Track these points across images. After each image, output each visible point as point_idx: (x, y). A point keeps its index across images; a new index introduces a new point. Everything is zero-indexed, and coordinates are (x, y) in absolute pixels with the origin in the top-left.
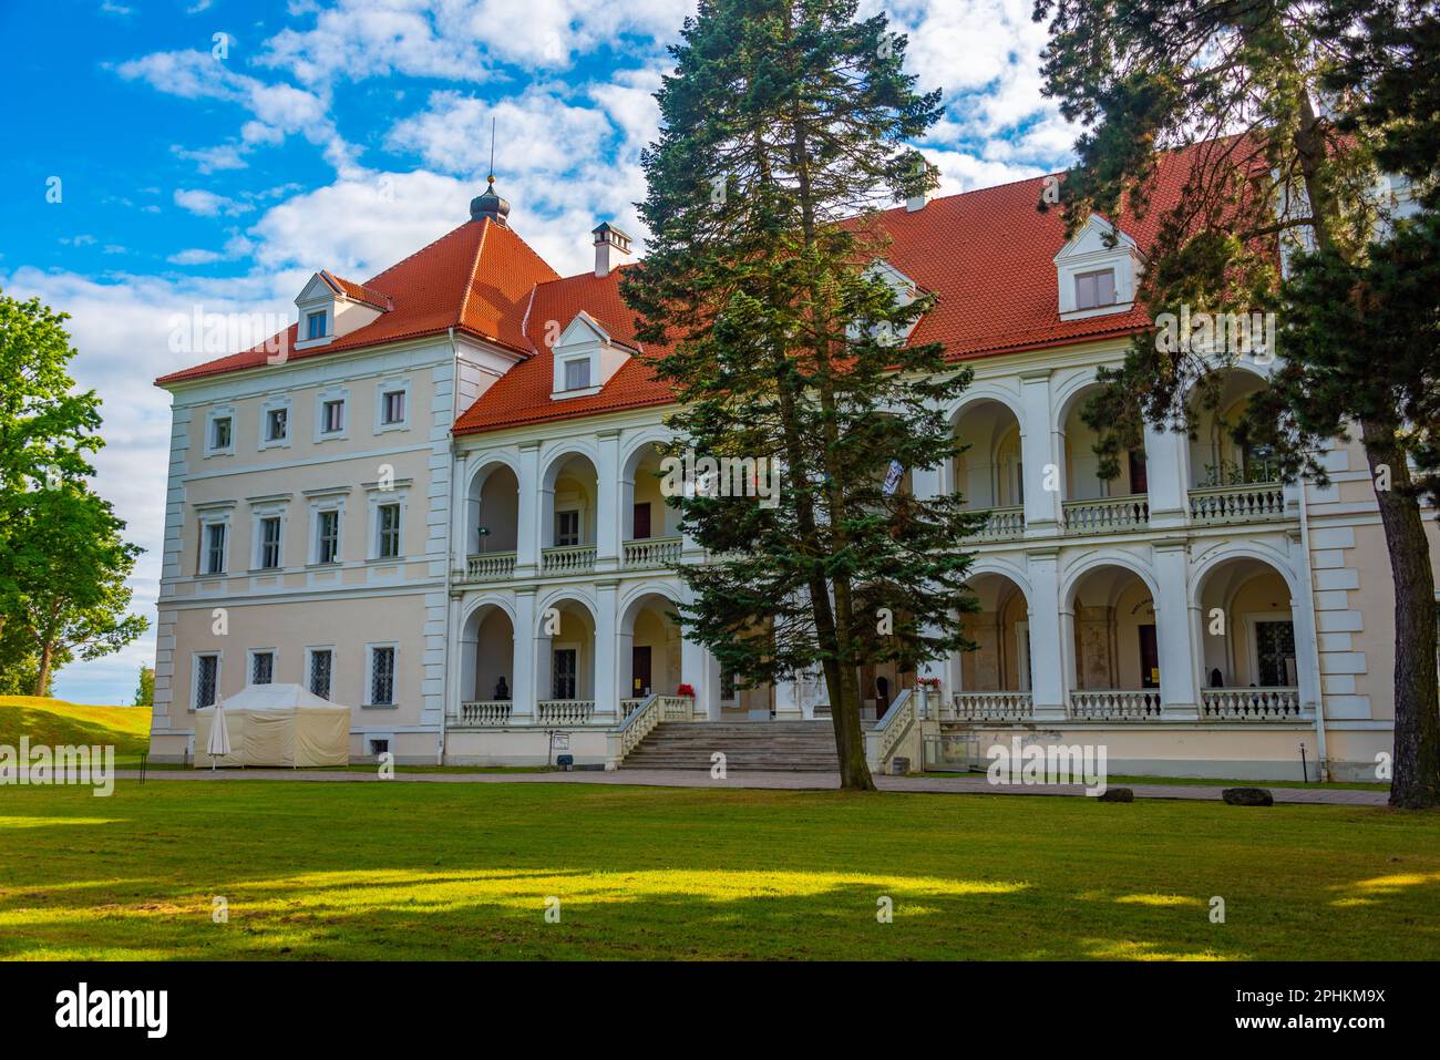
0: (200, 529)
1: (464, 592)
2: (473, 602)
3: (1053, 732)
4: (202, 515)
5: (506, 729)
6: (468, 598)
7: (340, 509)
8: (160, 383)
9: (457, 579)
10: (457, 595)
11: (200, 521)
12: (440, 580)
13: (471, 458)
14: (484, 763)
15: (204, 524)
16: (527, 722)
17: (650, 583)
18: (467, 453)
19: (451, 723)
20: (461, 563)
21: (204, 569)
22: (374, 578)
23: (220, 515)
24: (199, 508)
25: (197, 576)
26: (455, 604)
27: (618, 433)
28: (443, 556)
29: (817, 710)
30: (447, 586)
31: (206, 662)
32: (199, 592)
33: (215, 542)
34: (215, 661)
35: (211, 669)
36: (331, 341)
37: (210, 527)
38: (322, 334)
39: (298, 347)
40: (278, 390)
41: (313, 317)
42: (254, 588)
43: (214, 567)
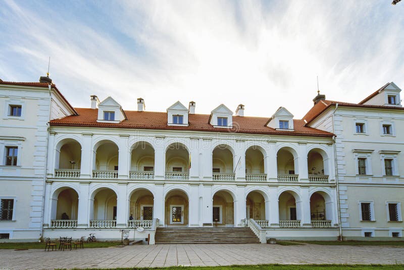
1: (53, 181)
2: (57, 185)
6: (55, 184)
9: (51, 177)
10: (49, 182)
12: (42, 176)
13: (57, 136)
16: (86, 227)
18: (55, 133)
20: (52, 171)
26: (49, 185)
27: (129, 136)
28: (43, 168)
29: (204, 224)
30: (45, 178)
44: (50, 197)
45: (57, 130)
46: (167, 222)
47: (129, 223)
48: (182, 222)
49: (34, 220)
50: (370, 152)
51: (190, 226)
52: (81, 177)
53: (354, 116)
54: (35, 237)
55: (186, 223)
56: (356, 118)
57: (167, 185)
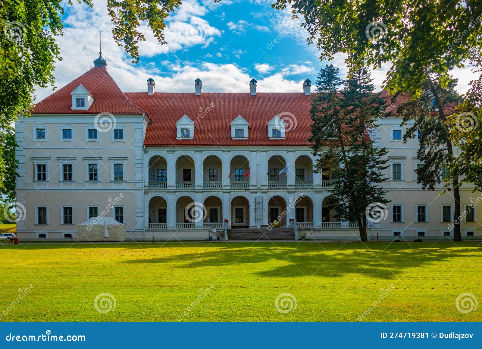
0: (34, 165)
1: (148, 192)
2: (151, 195)
3: (319, 230)
4: (34, 161)
5: (167, 231)
6: (149, 194)
7: (99, 164)
9: (146, 188)
10: (146, 193)
11: (33, 163)
12: (142, 188)
13: (149, 153)
14: (159, 240)
15: (35, 164)
16: (174, 229)
17: (212, 193)
18: (147, 152)
19: (147, 229)
20: (147, 184)
21: (36, 179)
22: (113, 186)
23: (44, 161)
24: (33, 158)
25: (34, 181)
26: (146, 196)
27: (201, 152)
28: (141, 181)
29: (262, 226)
30: (144, 190)
31: (40, 209)
32: (35, 186)
33: (39, 170)
34: (45, 209)
35: (42, 211)
36: (87, 109)
37: (37, 165)
38: (83, 105)
39: (73, 108)
40: (66, 121)
41: (78, 100)
42: (62, 186)
43: (39, 178)
44: (147, 204)
45: (149, 149)
46: (232, 224)
47: (204, 225)
49: (138, 223)
50: (404, 158)
51: (250, 227)
52: (168, 188)
53: (391, 124)
54: (139, 236)
55: (248, 224)
56: (393, 126)
57: (232, 193)
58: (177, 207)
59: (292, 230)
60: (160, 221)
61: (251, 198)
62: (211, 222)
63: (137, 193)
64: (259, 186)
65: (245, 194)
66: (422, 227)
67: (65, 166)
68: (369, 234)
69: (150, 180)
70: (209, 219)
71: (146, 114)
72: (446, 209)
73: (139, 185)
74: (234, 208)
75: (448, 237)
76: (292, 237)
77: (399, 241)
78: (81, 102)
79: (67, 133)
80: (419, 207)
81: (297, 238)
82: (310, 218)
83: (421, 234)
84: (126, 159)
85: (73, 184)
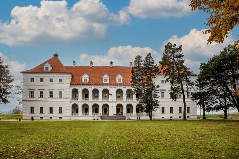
0: (29, 92)
2: (73, 103)
3: (135, 116)
5: (78, 116)
7: (53, 91)
8: (21, 72)
9: (71, 101)
12: (69, 101)
13: (72, 87)
14: (76, 119)
16: (81, 116)
17: (95, 103)
19: (71, 116)
20: (71, 99)
21: (30, 97)
22: (58, 100)
23: (33, 90)
24: (29, 89)
26: (71, 103)
27: (91, 87)
29: (113, 115)
31: (31, 108)
32: (30, 99)
33: (31, 93)
34: (33, 108)
35: (32, 109)
36: (50, 71)
37: (31, 92)
38: (48, 70)
39: (44, 71)
40: (42, 76)
41: (46, 68)
42: (39, 99)
43: (31, 96)
44: (71, 106)
45: (72, 86)
46: (103, 114)
47: (92, 114)
48: (107, 114)
49: (68, 113)
50: (166, 90)
51: (110, 115)
52: (79, 101)
55: (109, 114)
56: (161, 79)
57: (103, 103)
58: (82, 107)
59: (125, 116)
60: (76, 113)
61: (110, 104)
62: (95, 113)
63: (67, 102)
64: (113, 100)
65: (108, 103)
66: (171, 115)
67: (41, 92)
68: (153, 118)
69: (72, 97)
70: (94, 112)
71: (71, 73)
72: (180, 108)
73: (68, 99)
74: (104, 108)
75: (180, 118)
76: (125, 119)
77: (164, 120)
78: (47, 68)
79: (42, 80)
80: (171, 108)
81: (126, 119)
82: (132, 112)
83: (171, 117)
84: (63, 90)
85: (44, 99)
